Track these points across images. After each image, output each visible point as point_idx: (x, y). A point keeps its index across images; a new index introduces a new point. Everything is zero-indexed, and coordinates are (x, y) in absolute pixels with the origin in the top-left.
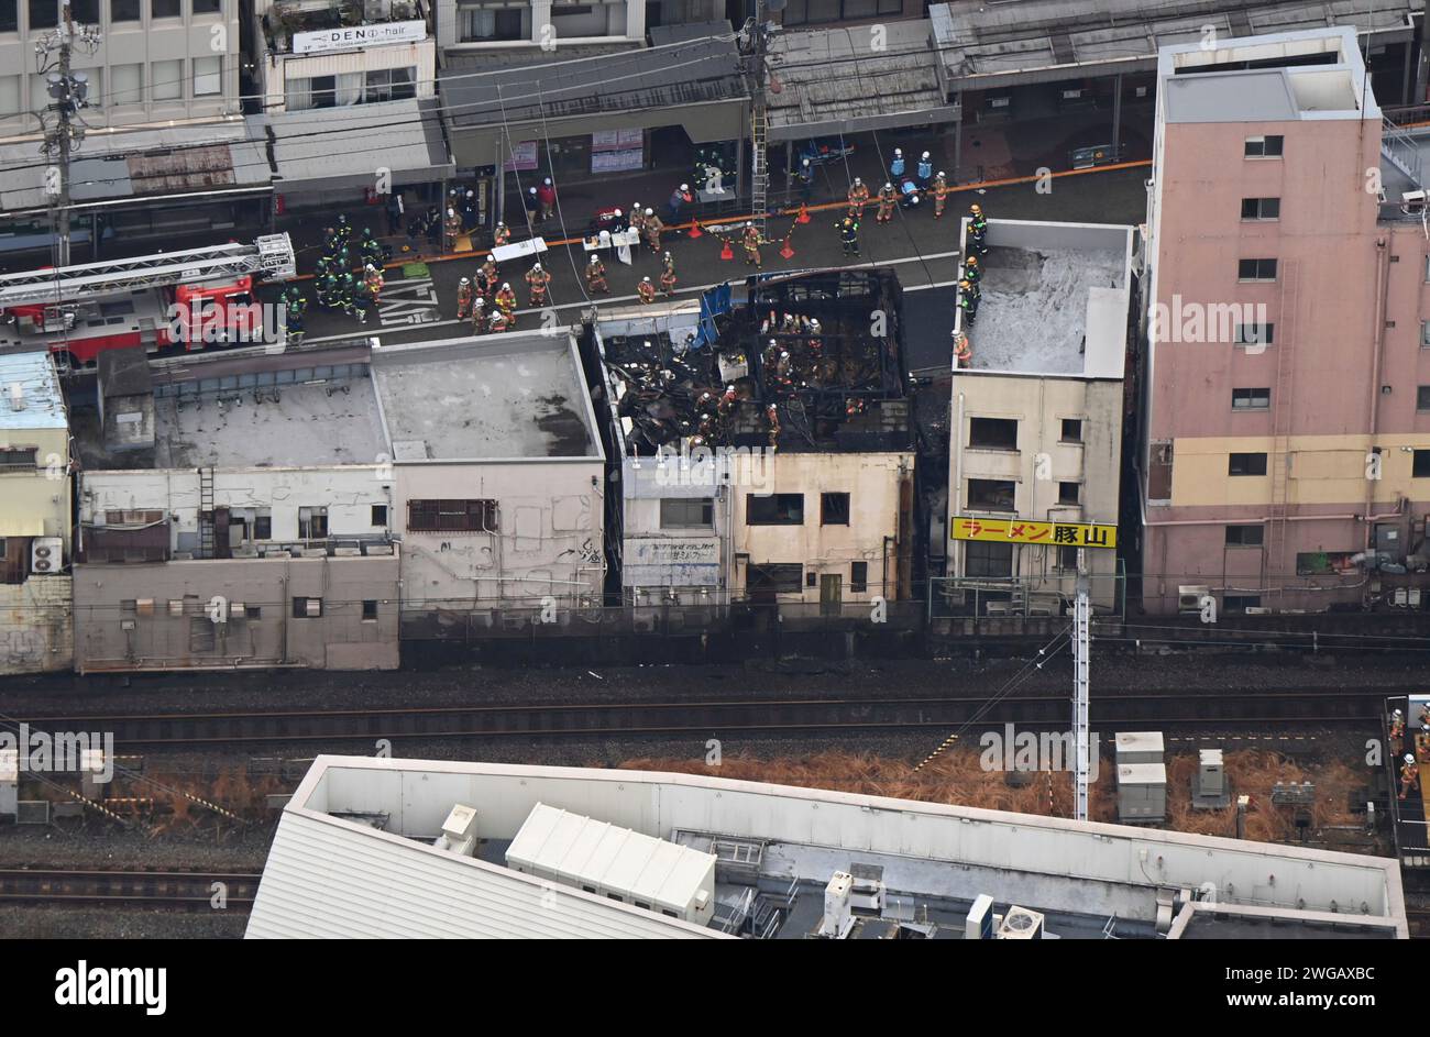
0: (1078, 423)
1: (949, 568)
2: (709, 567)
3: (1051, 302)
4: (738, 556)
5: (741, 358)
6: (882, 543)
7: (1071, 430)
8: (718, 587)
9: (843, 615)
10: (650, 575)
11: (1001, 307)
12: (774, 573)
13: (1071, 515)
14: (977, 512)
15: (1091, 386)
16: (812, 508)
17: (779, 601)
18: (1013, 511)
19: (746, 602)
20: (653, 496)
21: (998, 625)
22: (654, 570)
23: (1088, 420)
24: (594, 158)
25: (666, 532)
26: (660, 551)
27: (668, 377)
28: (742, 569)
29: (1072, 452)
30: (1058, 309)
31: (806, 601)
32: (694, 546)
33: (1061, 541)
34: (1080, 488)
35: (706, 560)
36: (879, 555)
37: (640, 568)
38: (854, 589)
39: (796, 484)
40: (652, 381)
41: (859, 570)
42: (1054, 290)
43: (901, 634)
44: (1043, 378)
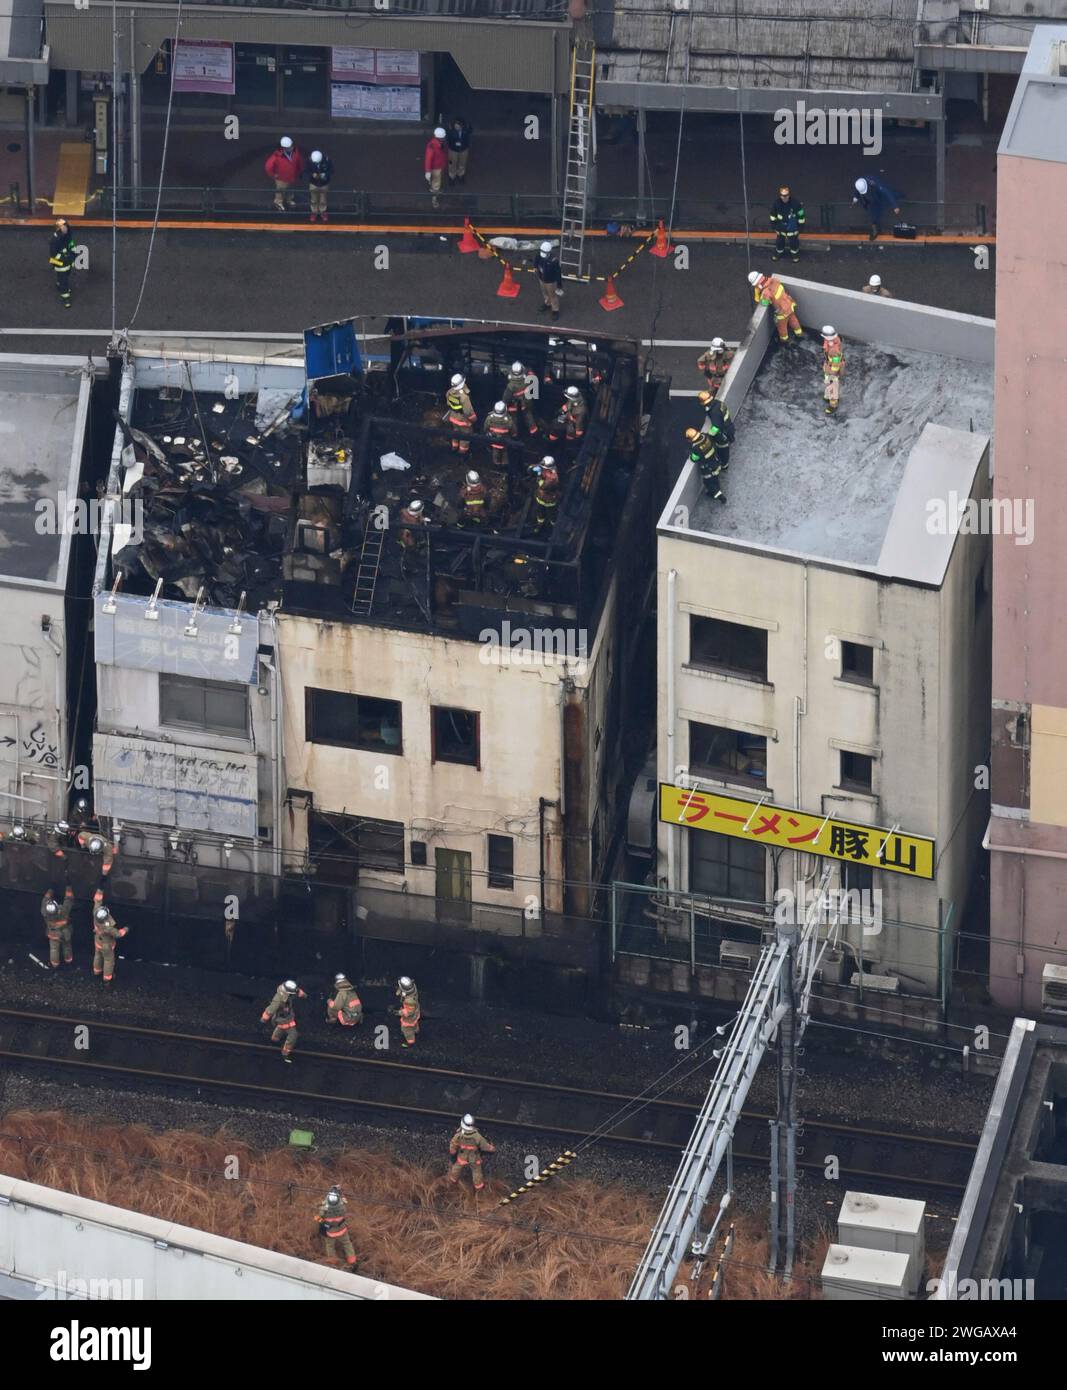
0: (868, 651)
1: (661, 872)
2: (239, 805)
3: (884, 440)
4: (292, 793)
5: (342, 454)
6: (536, 806)
7: (857, 661)
8: (256, 843)
9: (475, 925)
10: (139, 803)
11: (796, 438)
12: (356, 832)
13: (860, 811)
14: (705, 781)
15: (887, 591)
16: (417, 730)
17: (364, 883)
18: (764, 788)
19: (308, 876)
20: (144, 665)
21: (731, 982)
22: (149, 795)
23: (883, 648)
24: (335, 91)
25: (170, 732)
26: (157, 763)
27: (229, 468)
28: (301, 817)
29: (855, 701)
30: (891, 454)
31: (411, 890)
32: (212, 764)
33: (841, 853)
34: (875, 766)
35: (232, 791)
36: (532, 828)
37: (122, 788)
38: (493, 882)
39: (386, 683)
40: (201, 472)
41: (500, 850)
42: (898, 421)
43: (566, 972)
44: (808, 564)
